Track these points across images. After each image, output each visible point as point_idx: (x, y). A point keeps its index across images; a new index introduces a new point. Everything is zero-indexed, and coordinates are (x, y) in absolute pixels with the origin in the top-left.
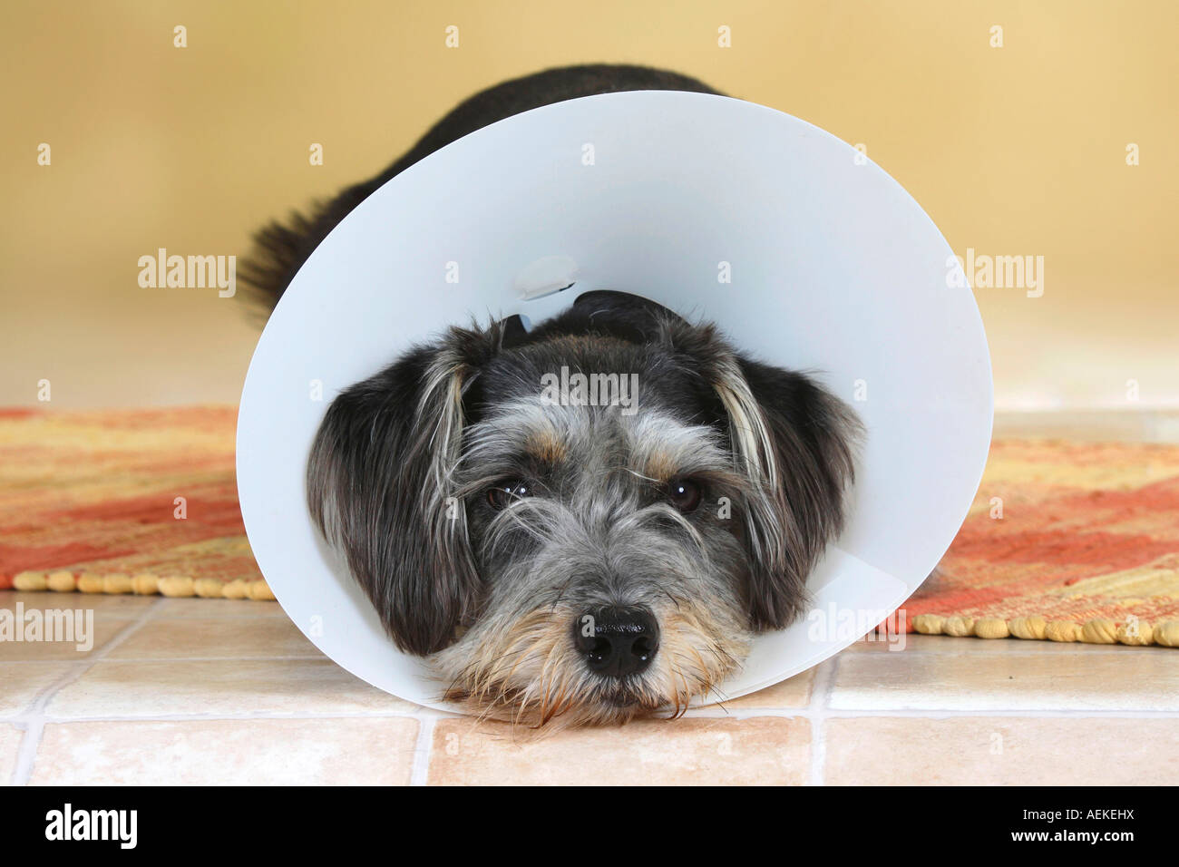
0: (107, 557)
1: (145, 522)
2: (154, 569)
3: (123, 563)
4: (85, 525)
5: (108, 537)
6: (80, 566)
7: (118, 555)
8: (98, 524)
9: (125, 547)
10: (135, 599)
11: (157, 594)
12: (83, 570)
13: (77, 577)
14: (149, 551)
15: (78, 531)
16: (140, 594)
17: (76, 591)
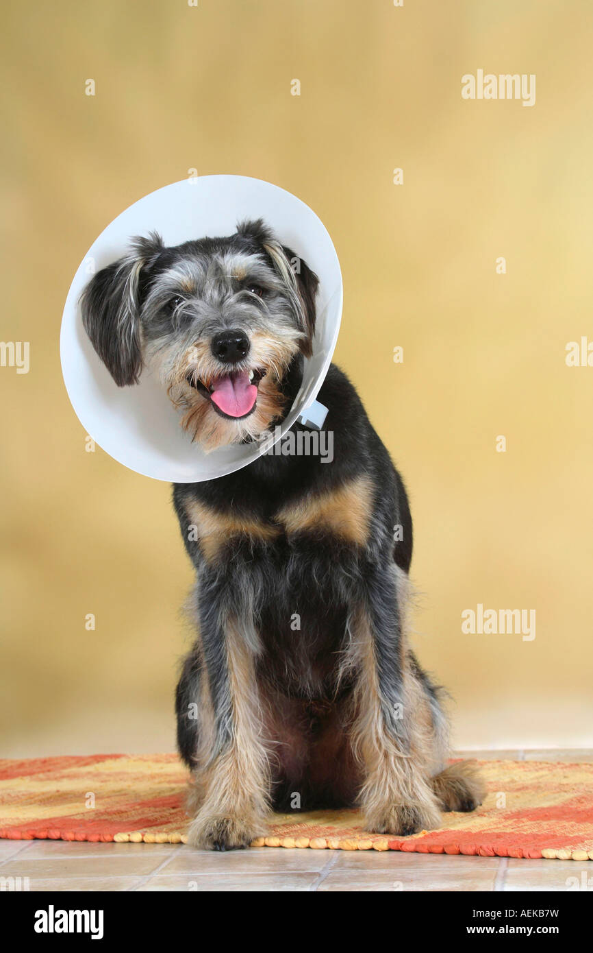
0: (157, 825)
1: (174, 808)
2: (179, 830)
3: (164, 828)
4: (146, 810)
5: (157, 815)
6: (145, 830)
7: (162, 824)
8: (152, 809)
9: (165, 819)
10: (170, 845)
11: (180, 843)
12: (146, 832)
13: (143, 835)
14: (176, 821)
15: (143, 813)
16: (172, 843)
17: (143, 842)
